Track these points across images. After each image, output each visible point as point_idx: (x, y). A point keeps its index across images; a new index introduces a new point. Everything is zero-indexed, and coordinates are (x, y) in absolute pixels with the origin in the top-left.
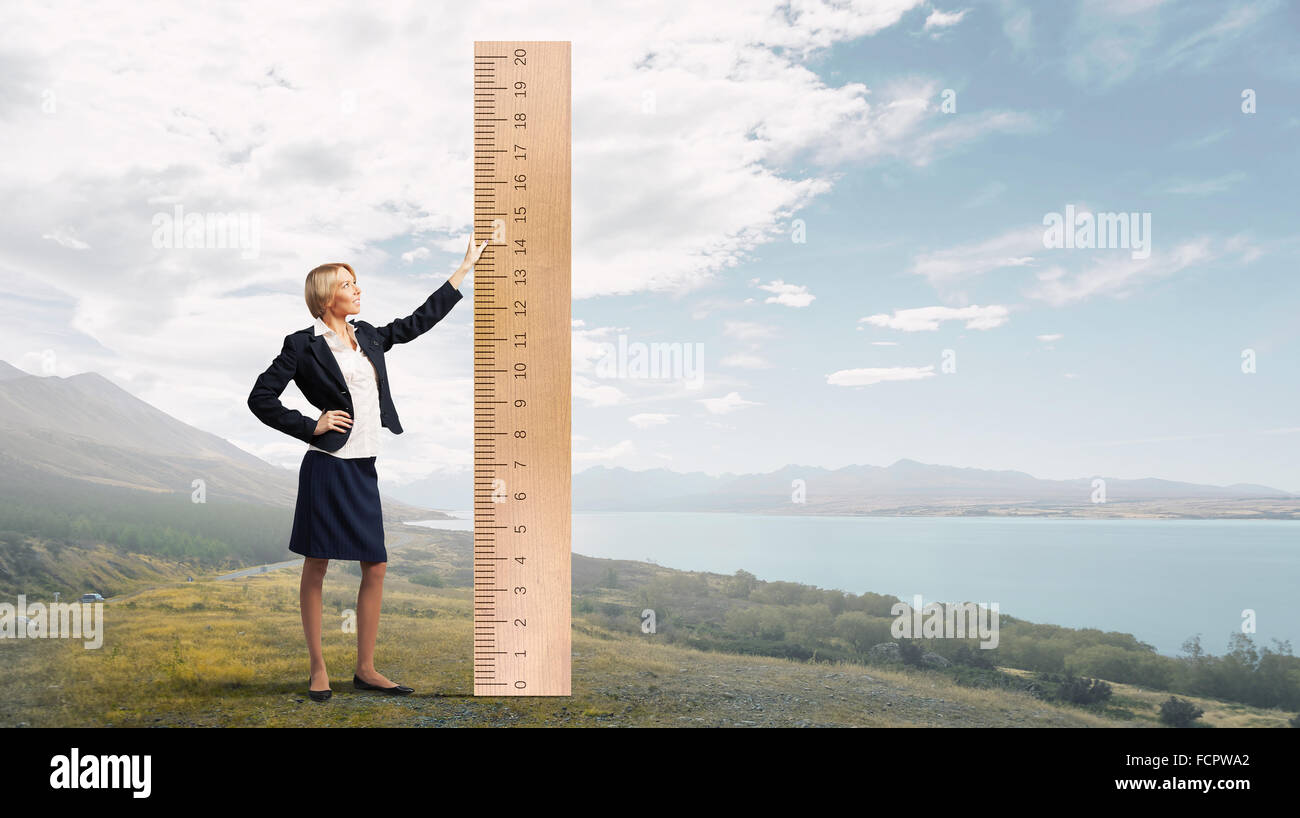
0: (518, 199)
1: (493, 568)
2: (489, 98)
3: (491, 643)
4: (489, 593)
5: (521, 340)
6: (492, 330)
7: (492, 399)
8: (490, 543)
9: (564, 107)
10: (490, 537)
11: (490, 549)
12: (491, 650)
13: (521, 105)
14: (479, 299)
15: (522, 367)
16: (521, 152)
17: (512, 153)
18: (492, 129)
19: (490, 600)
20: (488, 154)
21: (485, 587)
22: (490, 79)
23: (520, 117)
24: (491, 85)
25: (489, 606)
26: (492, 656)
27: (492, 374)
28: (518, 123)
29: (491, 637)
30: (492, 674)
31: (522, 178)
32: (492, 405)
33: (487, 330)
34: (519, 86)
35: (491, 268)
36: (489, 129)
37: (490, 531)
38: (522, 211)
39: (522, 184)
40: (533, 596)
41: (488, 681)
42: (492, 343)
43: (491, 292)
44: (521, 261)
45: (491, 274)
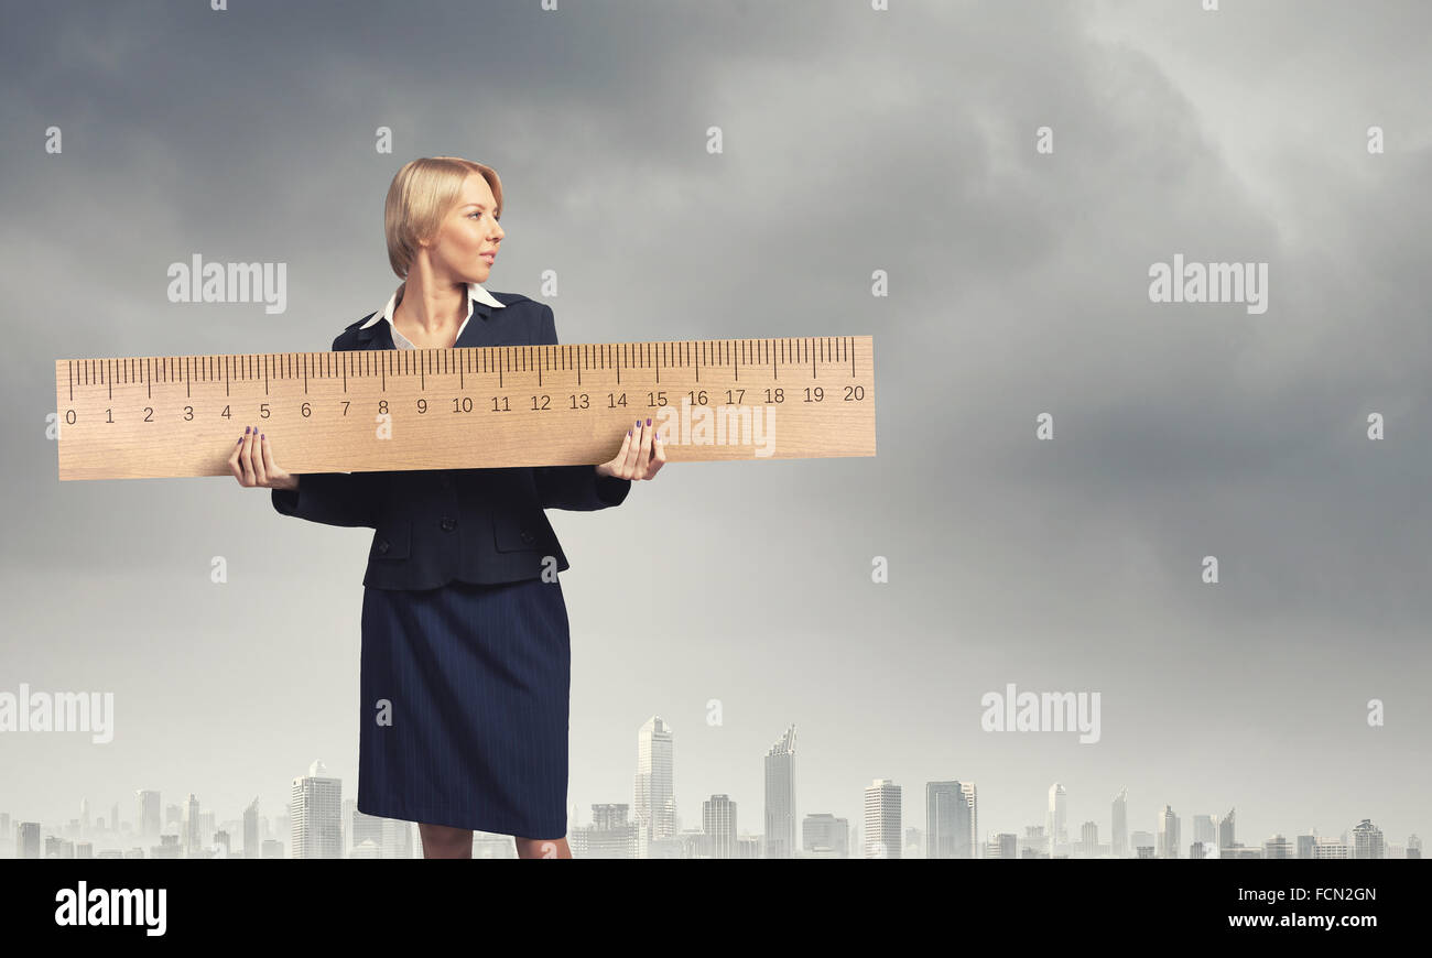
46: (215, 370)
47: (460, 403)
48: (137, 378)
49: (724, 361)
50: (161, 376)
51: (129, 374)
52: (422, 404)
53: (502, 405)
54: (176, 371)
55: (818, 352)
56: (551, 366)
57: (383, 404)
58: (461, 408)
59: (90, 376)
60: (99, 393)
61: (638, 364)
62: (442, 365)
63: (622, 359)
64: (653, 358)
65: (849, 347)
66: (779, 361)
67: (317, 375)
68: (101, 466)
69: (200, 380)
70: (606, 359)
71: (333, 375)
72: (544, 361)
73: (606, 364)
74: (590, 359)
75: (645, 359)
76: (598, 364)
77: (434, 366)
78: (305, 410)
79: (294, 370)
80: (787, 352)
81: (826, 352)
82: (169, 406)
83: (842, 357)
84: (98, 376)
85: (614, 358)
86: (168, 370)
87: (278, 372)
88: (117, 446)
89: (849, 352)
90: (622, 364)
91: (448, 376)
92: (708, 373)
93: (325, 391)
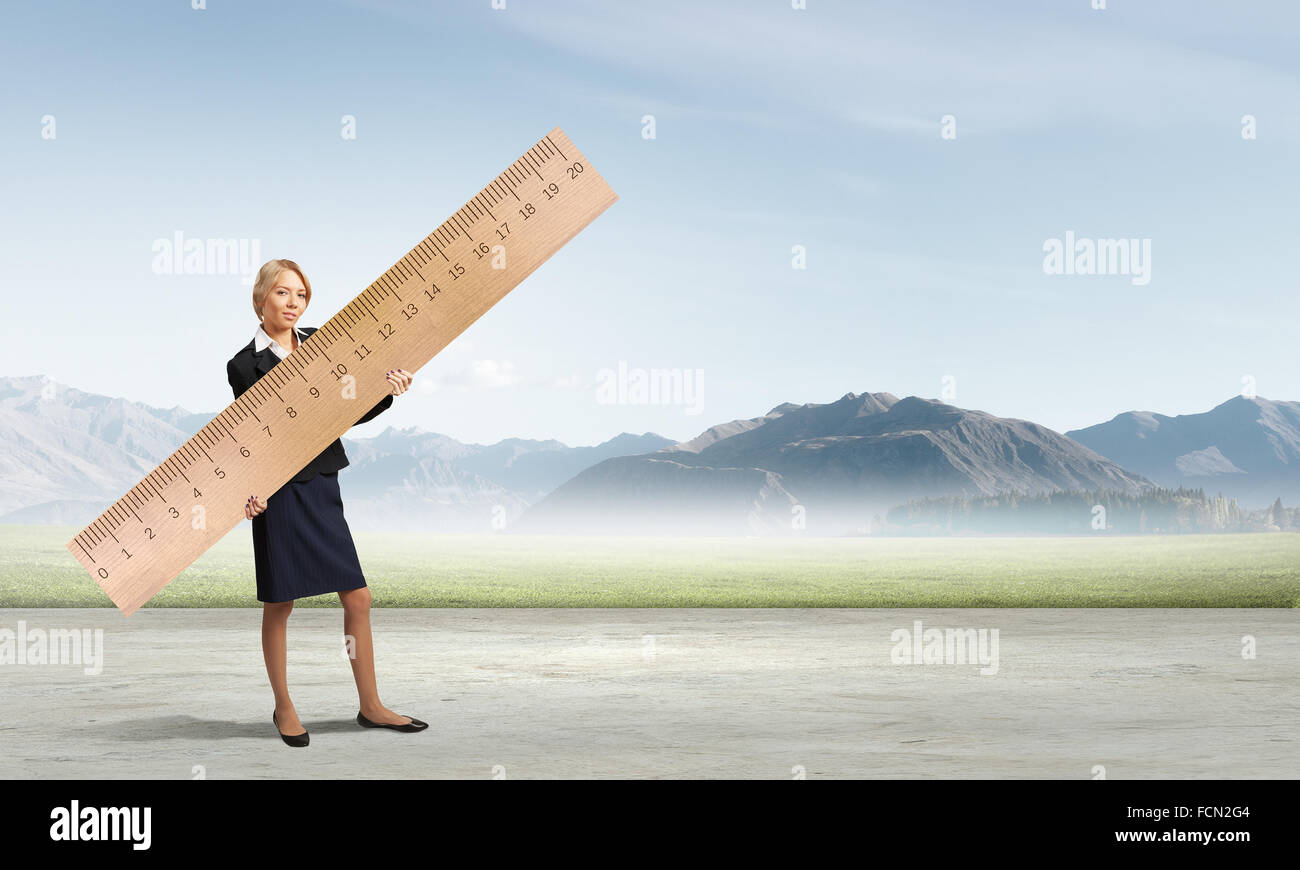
0: (467, 259)
1: (174, 478)
2: (525, 173)
3: (115, 525)
4: (152, 491)
5: (363, 353)
6: (352, 324)
7: (300, 369)
8: (190, 459)
9: (566, 236)
10: (195, 455)
11: (186, 463)
12: (111, 529)
13: (540, 202)
14: (367, 295)
15: (343, 371)
16: (505, 233)
17: (497, 225)
18: (503, 195)
19: (148, 496)
20: (481, 208)
21: (155, 484)
22: (540, 162)
23: (530, 208)
24: (535, 166)
25: (142, 499)
26: (107, 533)
27: (319, 353)
28: (525, 211)
29: (120, 521)
30: (92, 545)
31: (485, 249)
32: (296, 373)
33: (349, 321)
34: (553, 187)
35: (398, 283)
36: (501, 193)
37: (200, 451)
38: (461, 271)
39: (481, 253)
40: (179, 526)
41: (85, 546)
42: (342, 332)
43: (379, 299)
44: (422, 302)
45: (393, 287)
46: (169, 473)
47: (336, 371)
48: (124, 516)
49: (479, 214)
50: (138, 503)
51: (118, 517)
52: (314, 391)
53: (363, 352)
54: (145, 492)
55: (532, 163)
56: (375, 303)
57: (290, 410)
58: (339, 374)
59: (94, 538)
60: (109, 545)
61: (427, 260)
62: (307, 358)
63: (415, 264)
64: (434, 249)
65: (549, 144)
66: (512, 188)
67: (234, 425)
68: (146, 589)
69: (164, 486)
70: (405, 272)
71: (244, 417)
72: (367, 304)
73: (408, 275)
74: (395, 280)
75: (429, 252)
76: (403, 279)
77: (302, 361)
78: (244, 452)
79: (218, 434)
80: (513, 178)
81: (537, 159)
82: (158, 518)
83: (550, 154)
84: (99, 534)
85: (409, 268)
86: (140, 496)
87: (209, 443)
88: (147, 568)
89: (552, 147)
90: (417, 267)
91: (315, 361)
92: (474, 231)
93: (247, 431)
